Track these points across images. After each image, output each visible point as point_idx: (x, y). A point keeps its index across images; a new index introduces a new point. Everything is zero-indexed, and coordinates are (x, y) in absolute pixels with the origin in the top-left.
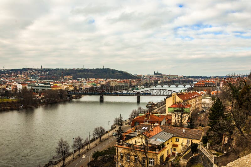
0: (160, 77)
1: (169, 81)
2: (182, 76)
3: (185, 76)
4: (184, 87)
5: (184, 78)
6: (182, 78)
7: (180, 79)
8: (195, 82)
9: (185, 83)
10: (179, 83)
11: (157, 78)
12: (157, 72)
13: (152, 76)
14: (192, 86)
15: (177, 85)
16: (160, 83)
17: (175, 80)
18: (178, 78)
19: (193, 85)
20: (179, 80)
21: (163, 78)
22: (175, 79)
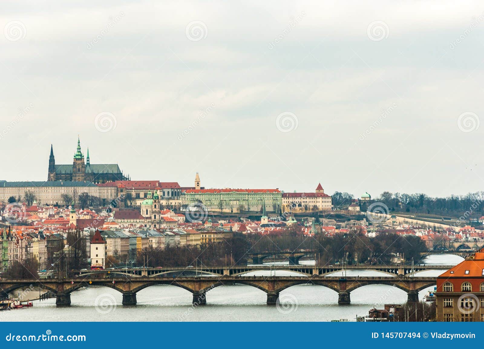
0: (104, 202)
1: (196, 240)
2: (319, 193)
3: (350, 201)
4: (344, 301)
5: (338, 217)
6: (317, 215)
7: (300, 225)
8: (439, 249)
9: (351, 265)
10: (294, 260)
11: (73, 219)
12: (79, 158)
13: (30, 198)
14: (413, 297)
15: (274, 280)
16: (109, 261)
17: (258, 235)
18: (278, 211)
19: (429, 282)
20: (295, 232)
21: (135, 213)
22: (250, 228)
